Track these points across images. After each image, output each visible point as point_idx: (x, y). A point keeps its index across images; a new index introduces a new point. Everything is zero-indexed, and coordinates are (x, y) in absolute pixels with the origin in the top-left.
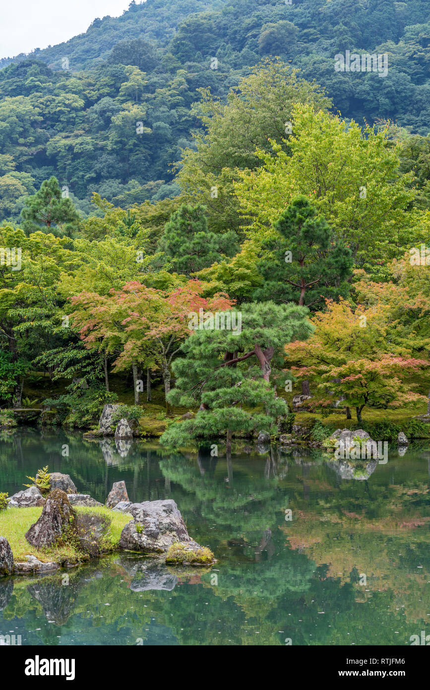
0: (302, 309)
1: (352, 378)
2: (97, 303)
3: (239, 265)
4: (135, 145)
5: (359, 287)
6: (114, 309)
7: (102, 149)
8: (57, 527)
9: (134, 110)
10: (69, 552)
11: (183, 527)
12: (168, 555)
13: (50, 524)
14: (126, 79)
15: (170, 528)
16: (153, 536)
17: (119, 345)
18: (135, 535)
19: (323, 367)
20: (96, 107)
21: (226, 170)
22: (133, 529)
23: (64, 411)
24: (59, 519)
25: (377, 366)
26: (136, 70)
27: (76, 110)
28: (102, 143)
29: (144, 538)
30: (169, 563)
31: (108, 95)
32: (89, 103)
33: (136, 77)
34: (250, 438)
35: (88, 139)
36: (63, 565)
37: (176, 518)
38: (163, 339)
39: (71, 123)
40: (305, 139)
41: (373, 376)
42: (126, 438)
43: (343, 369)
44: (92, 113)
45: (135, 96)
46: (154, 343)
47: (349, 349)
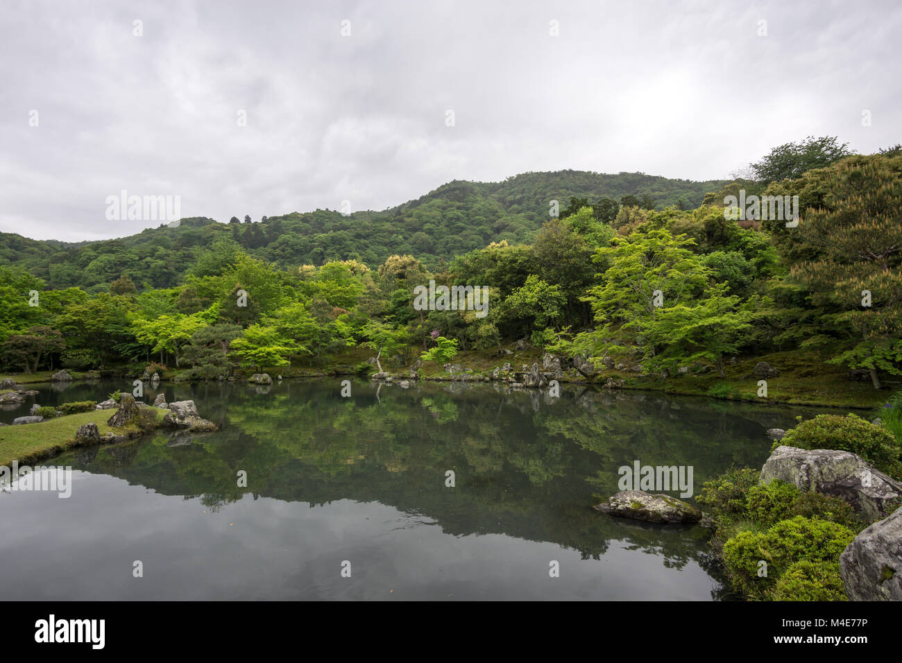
0: (241, 327)
1: (261, 354)
2: (145, 324)
3: (212, 312)
4: (160, 276)
5: (262, 319)
6: (154, 326)
7: (146, 276)
8: (127, 417)
9: (161, 262)
10: (133, 428)
11: (196, 413)
12: (193, 427)
13: (124, 415)
14: (158, 251)
15: (191, 414)
16: (182, 418)
17: (155, 342)
18: (172, 419)
19: (248, 351)
20: (144, 261)
21: (205, 277)
22: (170, 416)
23: (127, 370)
24: (129, 412)
25: (270, 349)
26: (162, 248)
27: (134, 260)
28: (145, 274)
29: (177, 419)
30: (192, 431)
31: (150, 256)
32: (141, 259)
33: (162, 250)
34: (214, 379)
35: (139, 272)
36: (131, 436)
37: (194, 409)
38: (176, 339)
39: (133, 265)
40: (241, 264)
41: (269, 354)
42: (157, 381)
43: (256, 351)
44: (142, 263)
45: (161, 258)
46: (172, 341)
47: (259, 343)
